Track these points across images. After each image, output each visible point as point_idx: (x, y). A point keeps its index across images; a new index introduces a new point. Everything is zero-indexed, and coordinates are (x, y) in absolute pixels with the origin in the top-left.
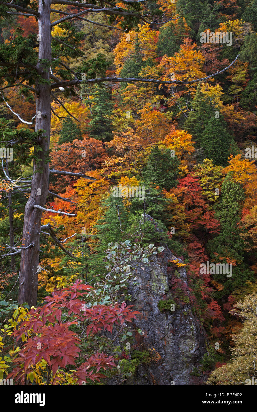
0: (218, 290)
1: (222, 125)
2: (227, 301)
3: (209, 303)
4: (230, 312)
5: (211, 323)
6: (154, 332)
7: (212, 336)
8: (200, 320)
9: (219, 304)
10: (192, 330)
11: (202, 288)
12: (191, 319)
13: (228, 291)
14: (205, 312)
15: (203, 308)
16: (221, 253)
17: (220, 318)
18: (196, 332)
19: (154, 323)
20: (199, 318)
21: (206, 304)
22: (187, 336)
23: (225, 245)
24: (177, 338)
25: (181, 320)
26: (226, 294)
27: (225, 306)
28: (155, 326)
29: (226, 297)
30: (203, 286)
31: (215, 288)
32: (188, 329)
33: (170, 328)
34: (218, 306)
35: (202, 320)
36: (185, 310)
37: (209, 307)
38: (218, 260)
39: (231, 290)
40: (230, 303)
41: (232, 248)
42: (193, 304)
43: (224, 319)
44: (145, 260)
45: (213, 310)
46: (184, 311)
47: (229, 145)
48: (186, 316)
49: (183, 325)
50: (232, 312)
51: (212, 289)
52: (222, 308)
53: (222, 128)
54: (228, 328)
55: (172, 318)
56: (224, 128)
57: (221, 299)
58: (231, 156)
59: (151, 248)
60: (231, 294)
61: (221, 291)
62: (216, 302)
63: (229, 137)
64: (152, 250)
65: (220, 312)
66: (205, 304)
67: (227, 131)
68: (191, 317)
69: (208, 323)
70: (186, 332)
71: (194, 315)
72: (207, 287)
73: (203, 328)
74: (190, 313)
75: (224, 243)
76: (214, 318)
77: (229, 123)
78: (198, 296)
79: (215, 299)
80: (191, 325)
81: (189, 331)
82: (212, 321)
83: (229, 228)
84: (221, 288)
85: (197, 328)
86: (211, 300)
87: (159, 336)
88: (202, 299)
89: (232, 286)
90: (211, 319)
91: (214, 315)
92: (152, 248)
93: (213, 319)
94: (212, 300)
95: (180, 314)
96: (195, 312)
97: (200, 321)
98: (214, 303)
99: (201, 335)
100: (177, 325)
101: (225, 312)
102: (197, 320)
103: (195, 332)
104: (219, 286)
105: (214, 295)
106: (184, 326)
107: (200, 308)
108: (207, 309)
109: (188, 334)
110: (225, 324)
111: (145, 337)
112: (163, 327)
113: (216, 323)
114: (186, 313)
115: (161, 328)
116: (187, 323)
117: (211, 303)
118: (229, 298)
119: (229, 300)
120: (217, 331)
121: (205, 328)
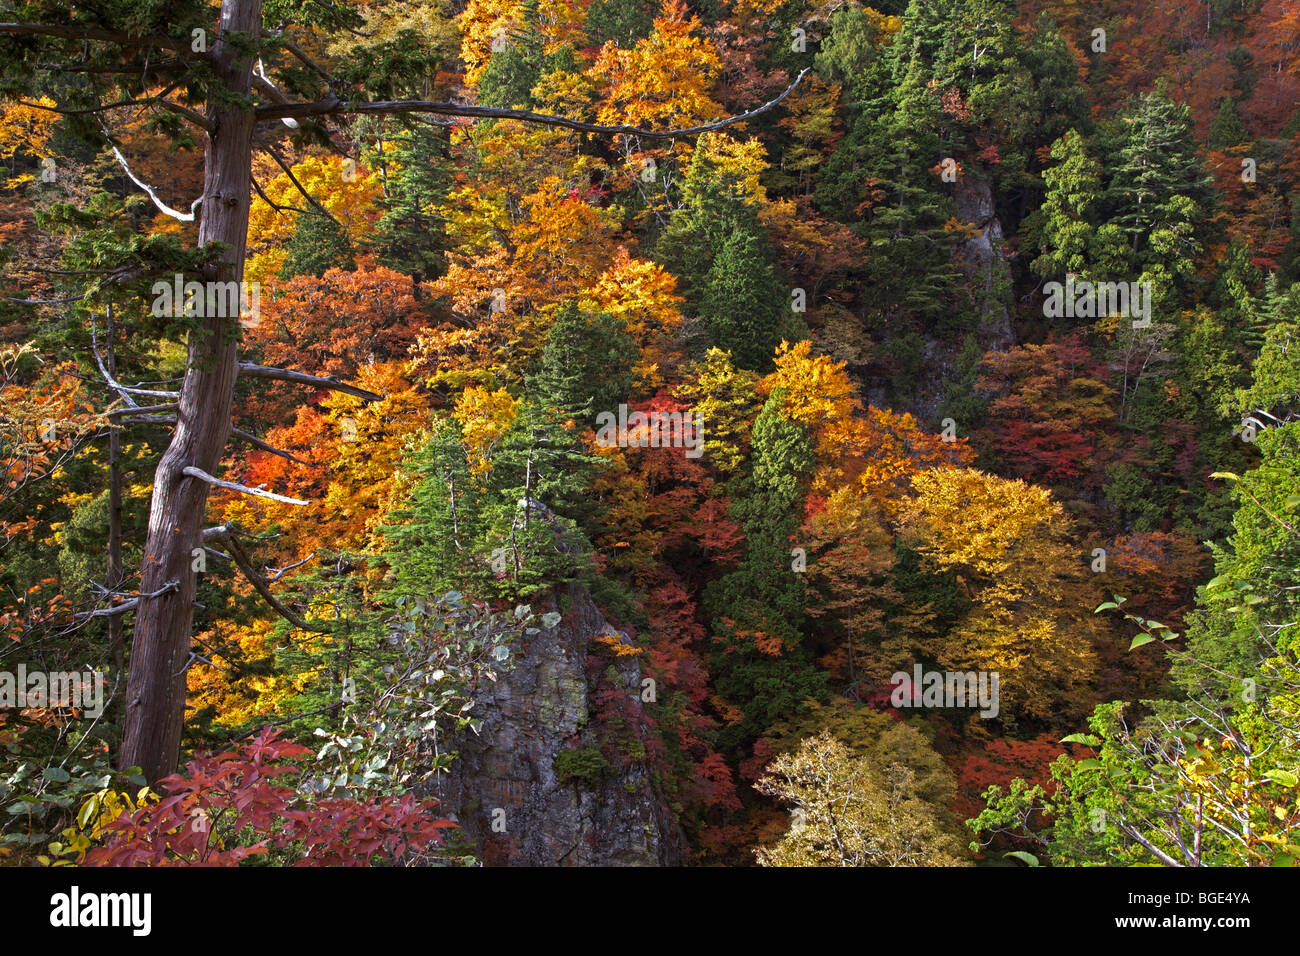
0: (727, 722)
1: (761, 255)
2: (750, 755)
3: (699, 759)
4: (756, 786)
5: (701, 816)
6: (540, 841)
7: (704, 853)
8: (670, 808)
9: (726, 763)
10: (648, 836)
11: (683, 718)
12: (647, 804)
13: (755, 727)
14: (686, 785)
15: (682, 775)
16: (741, 620)
17: (728, 802)
18: (660, 841)
19: (539, 814)
20: (668, 803)
21: (690, 764)
22: (632, 852)
23: (754, 596)
24: (605, 857)
25: (618, 807)
26: (749, 736)
27: (745, 768)
28: (541, 824)
29: (748, 743)
30: (686, 712)
31: (719, 719)
32: (638, 831)
33: (585, 830)
34: (725, 770)
35: (678, 806)
36: (631, 778)
37: (697, 772)
38: (731, 638)
39: (764, 722)
40: (757, 762)
41: (772, 604)
42: (655, 762)
43: (738, 805)
44: (501, 654)
45: (712, 779)
46: (628, 781)
47: (778, 313)
48: (632, 795)
49: (623, 821)
50: (763, 784)
51: (711, 721)
52: (735, 775)
53: (762, 263)
54: (748, 828)
55: (594, 800)
56: (767, 264)
57: (733, 750)
58: (784, 345)
59: (520, 618)
60: (761, 736)
61: (736, 727)
62: (718, 756)
63: (778, 290)
64: (524, 623)
65: (730, 785)
66: (687, 764)
67: (775, 273)
68: (648, 799)
69: (692, 816)
70: (630, 841)
71: (655, 793)
72: (696, 713)
73: (680, 830)
74: (645, 787)
75: (752, 591)
76: (711, 800)
77: (781, 251)
78: (669, 737)
79: (717, 749)
80: (646, 820)
81: (640, 839)
82: (706, 810)
83: (767, 549)
84: (736, 718)
85: (662, 829)
86: (705, 751)
87: (552, 851)
88: (681, 747)
89: (765, 713)
90: (704, 804)
91: (711, 795)
92: (524, 618)
93: (709, 805)
94: (710, 751)
95: (617, 790)
96: (657, 786)
97: (673, 811)
98: (714, 760)
99: (671, 850)
100: (606, 822)
101: (744, 785)
102: (665, 809)
103: (655, 841)
104: (730, 713)
105: (715, 735)
106: (625, 825)
107: (674, 774)
108: (693, 777)
109: (636, 847)
110: (741, 818)
111: (511, 856)
112: (566, 826)
113: (715, 815)
114: (632, 789)
115: (561, 831)
116: (635, 817)
117: (706, 760)
118: (756, 745)
119: (756, 752)
120: (719, 838)
121: (685, 829)
